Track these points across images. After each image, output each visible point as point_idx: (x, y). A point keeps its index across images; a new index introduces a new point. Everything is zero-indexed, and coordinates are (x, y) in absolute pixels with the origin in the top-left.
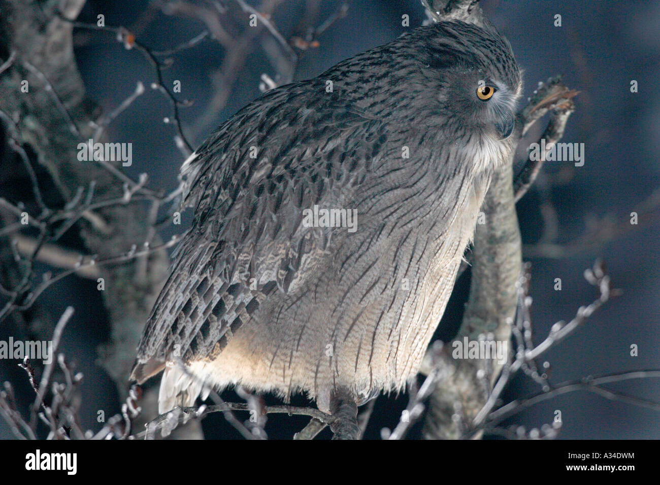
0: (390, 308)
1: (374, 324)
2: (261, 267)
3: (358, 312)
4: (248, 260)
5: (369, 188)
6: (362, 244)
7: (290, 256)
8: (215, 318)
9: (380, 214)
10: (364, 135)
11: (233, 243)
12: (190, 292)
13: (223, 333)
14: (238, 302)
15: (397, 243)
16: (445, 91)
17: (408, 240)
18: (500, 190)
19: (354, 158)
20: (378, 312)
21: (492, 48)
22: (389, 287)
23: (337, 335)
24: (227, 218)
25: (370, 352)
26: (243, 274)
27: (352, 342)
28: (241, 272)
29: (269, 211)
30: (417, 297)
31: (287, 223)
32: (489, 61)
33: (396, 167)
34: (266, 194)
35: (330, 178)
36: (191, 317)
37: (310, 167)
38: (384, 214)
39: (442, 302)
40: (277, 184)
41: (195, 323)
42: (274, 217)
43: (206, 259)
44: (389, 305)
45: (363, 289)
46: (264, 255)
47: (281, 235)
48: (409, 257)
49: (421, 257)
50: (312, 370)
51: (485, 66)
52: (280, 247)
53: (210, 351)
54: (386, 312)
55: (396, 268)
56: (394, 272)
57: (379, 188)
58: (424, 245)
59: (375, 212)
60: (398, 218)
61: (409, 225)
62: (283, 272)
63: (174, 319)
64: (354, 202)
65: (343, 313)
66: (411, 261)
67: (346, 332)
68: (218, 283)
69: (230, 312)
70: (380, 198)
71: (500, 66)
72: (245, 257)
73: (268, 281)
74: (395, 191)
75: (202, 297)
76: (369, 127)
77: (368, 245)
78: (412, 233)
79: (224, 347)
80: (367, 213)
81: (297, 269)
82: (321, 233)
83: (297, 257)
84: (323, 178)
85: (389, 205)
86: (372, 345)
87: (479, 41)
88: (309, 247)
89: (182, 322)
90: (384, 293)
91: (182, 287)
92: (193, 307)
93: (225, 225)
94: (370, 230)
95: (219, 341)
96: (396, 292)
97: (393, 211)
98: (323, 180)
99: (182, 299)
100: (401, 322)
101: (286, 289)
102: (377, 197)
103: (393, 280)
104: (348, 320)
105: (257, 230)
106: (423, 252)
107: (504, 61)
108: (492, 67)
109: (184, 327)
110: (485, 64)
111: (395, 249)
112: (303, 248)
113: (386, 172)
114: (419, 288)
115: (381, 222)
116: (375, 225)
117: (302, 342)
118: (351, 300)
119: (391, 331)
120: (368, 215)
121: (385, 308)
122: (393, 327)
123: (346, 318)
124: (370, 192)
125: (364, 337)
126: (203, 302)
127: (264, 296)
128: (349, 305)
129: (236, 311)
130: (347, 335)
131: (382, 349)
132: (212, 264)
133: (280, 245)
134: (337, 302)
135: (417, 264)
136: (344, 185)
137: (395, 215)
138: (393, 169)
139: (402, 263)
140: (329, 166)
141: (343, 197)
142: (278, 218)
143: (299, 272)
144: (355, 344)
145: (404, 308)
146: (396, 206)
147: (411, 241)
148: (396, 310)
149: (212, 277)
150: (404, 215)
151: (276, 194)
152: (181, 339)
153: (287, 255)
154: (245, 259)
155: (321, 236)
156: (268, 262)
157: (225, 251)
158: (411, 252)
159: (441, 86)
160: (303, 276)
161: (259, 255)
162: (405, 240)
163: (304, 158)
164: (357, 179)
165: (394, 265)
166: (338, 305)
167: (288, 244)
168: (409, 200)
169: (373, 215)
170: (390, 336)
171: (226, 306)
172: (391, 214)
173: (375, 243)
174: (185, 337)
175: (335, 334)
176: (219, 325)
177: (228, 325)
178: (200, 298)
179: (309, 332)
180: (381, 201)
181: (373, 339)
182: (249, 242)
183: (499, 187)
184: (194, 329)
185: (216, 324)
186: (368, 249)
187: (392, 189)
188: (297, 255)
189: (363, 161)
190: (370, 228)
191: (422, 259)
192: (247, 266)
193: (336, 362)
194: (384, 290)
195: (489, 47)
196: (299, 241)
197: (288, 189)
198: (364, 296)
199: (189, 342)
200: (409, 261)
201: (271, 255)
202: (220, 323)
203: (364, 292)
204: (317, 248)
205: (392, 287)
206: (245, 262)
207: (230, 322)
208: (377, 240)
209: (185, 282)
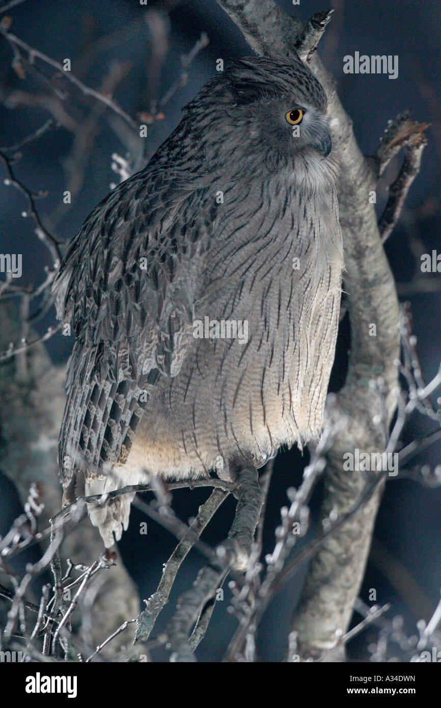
0: (271, 362)
1: (259, 383)
2: (140, 357)
3: (239, 375)
4: (127, 355)
5: (218, 252)
6: (226, 307)
7: (163, 339)
8: (114, 421)
9: (236, 273)
10: (199, 203)
11: (108, 342)
12: (86, 404)
13: (125, 433)
14: (129, 400)
15: (261, 297)
16: (254, 125)
17: (271, 290)
18: (365, 233)
19: (194, 227)
20: (260, 370)
21: (291, 72)
22: (264, 341)
23: (224, 404)
24: (98, 321)
25: (262, 412)
26: (126, 369)
27: (242, 406)
28: (124, 369)
29: (131, 302)
30: (297, 343)
31: (151, 307)
32: (290, 85)
33: (240, 225)
34: (125, 286)
35: (178, 253)
36: (93, 428)
37: (157, 249)
38: (240, 272)
39: (328, 345)
40: (132, 274)
41: (98, 432)
42: (138, 306)
43: (91, 365)
44: (269, 360)
45: (238, 352)
46: (140, 345)
47: (148, 321)
48: (277, 306)
49: (290, 302)
50: (213, 444)
51: (287, 91)
52: (152, 333)
53: (119, 454)
54: (267, 368)
55: (266, 321)
56: (265, 326)
57: (228, 249)
58: (290, 290)
59: (231, 272)
60: (256, 272)
61: (269, 275)
62: (161, 357)
63: (80, 434)
64: (207, 269)
65: (225, 381)
66: (279, 309)
67: (232, 399)
68: (107, 386)
69: (124, 410)
70: (231, 259)
71: (303, 88)
72: (123, 353)
73: (150, 369)
74: (245, 248)
75: (97, 405)
76: (203, 195)
77: (231, 306)
78: (274, 282)
79: (130, 447)
80: (223, 276)
81: (172, 350)
82: (184, 308)
83: (169, 338)
84: (171, 255)
85: (243, 262)
86: (263, 404)
87: (274, 68)
88: (178, 325)
89: (86, 435)
90: (261, 349)
91: (79, 401)
92: (92, 417)
93: (97, 328)
94: (231, 291)
95: (124, 443)
96: (273, 345)
97: (248, 266)
98: (171, 257)
99: (81, 413)
100: (286, 374)
101: (169, 372)
102: (228, 258)
103: (266, 334)
104: (232, 386)
105: (125, 323)
106: (291, 297)
107: (306, 83)
108: (295, 90)
109: (90, 439)
110: (287, 89)
111: (260, 303)
112: (172, 328)
113: (230, 233)
114: (297, 333)
115: (239, 280)
116: (233, 285)
117: (196, 419)
118: (230, 366)
119: (279, 385)
120: (224, 278)
121: (265, 365)
122: (280, 381)
123: (229, 385)
124: (220, 256)
125: (253, 399)
126: (99, 409)
127: (151, 385)
128: (228, 372)
129: (130, 409)
130: (235, 400)
131: (274, 405)
132: (96, 369)
133: (151, 331)
134: (216, 372)
135: (287, 310)
136: (192, 256)
137: (252, 270)
138: (236, 228)
139: (271, 315)
140: (174, 242)
141: (194, 267)
142: (141, 305)
143: (175, 352)
144: (246, 407)
145: (285, 358)
146: (250, 261)
147: (274, 291)
148: (277, 363)
149: (100, 381)
150: (260, 267)
151: (134, 284)
152: (91, 452)
153: (160, 338)
154: (124, 354)
155: (185, 311)
156: (145, 350)
157: (105, 352)
158: (278, 301)
159: (249, 122)
160: (180, 354)
161: (135, 347)
162: (268, 291)
163: (149, 244)
164: (203, 247)
165: (263, 318)
166: (218, 374)
167: (158, 328)
168: (262, 251)
169: (230, 275)
170: (278, 390)
171: (120, 407)
172: (247, 270)
173: (238, 303)
174: (93, 449)
175: (222, 403)
176: (119, 427)
177: (127, 424)
178: (95, 406)
179: (200, 407)
180: (234, 261)
181: (262, 398)
182: (121, 337)
183: (365, 231)
184: (99, 438)
185: (116, 426)
186: (232, 311)
187: (242, 247)
188: (168, 336)
189: (204, 228)
190: (229, 289)
191: (291, 304)
192: (128, 360)
193: (232, 430)
194: (260, 347)
195: (288, 72)
196: (167, 322)
197: (143, 276)
198: (242, 357)
199: (99, 452)
200: (277, 310)
201: (145, 344)
202: (119, 425)
203: (240, 354)
204: (185, 324)
205: (267, 341)
206: (125, 357)
207: (128, 421)
208: (240, 299)
209: (80, 395)
